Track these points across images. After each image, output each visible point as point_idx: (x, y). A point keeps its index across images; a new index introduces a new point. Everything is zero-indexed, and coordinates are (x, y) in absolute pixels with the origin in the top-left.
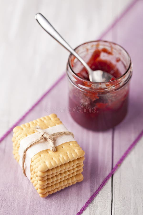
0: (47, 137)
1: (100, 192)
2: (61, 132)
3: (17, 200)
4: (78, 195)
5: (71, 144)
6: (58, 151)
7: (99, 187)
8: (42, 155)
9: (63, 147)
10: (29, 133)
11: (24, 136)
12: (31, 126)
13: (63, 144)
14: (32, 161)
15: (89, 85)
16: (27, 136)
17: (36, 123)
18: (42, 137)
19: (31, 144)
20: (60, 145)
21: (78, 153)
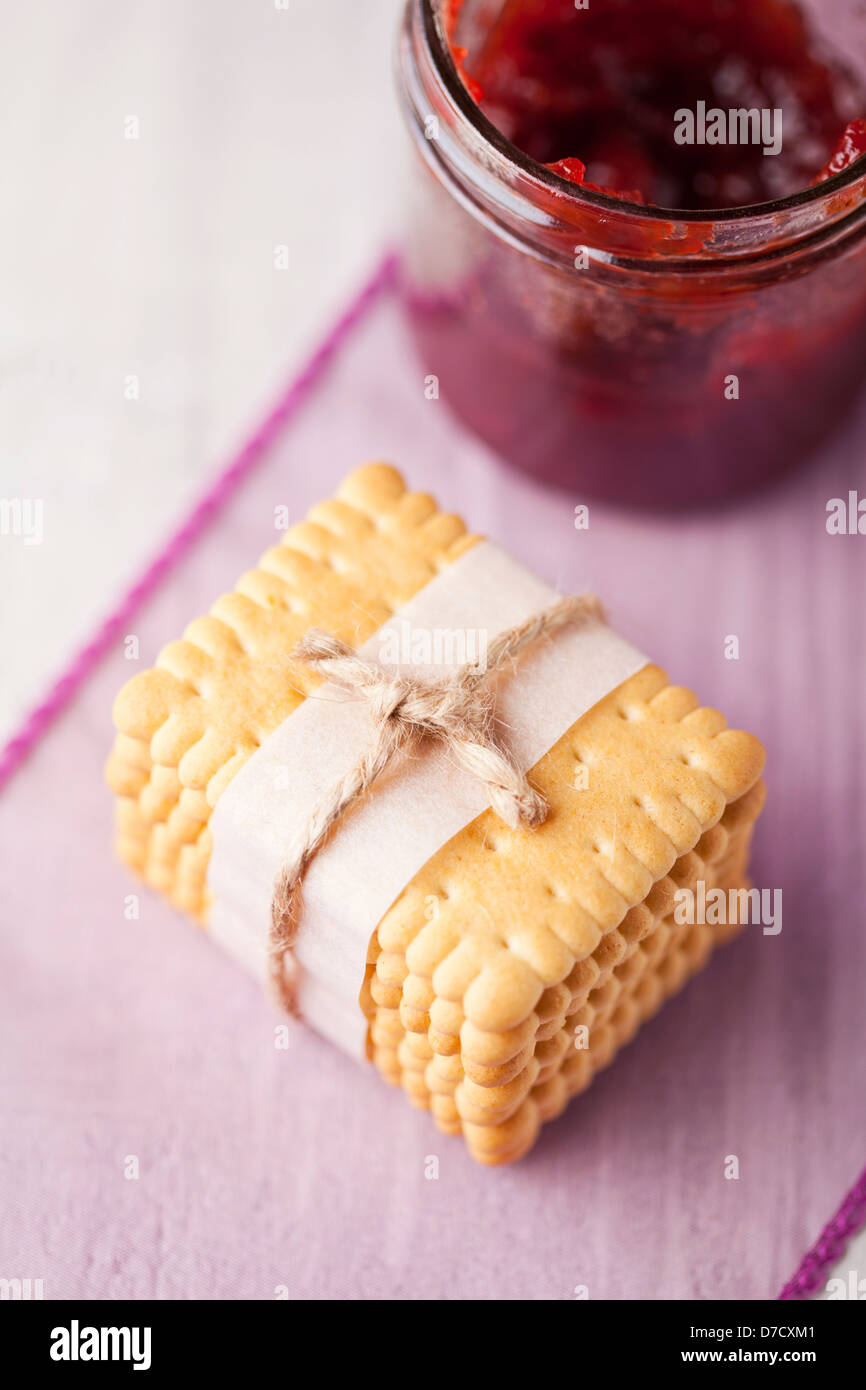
0: (439, 715)
2: (522, 632)
5: (634, 710)
6: (558, 823)
8: (453, 886)
9: (580, 761)
10: (260, 714)
11: (233, 753)
12: (251, 647)
13: (572, 732)
15: (682, 241)
16: (258, 745)
17: (271, 600)
18: (393, 726)
19: (328, 809)
20: (553, 744)
21: (718, 774)
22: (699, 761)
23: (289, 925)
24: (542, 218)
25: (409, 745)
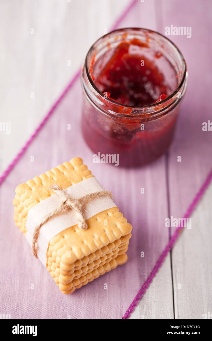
0: (73, 205)
1: (154, 280)
2: (94, 194)
3: (26, 299)
4: (120, 286)
5: (110, 214)
6: (91, 229)
7: (153, 272)
8: (66, 236)
9: (97, 220)
10: (41, 196)
11: (34, 202)
12: (44, 183)
13: (97, 215)
14: (49, 245)
15: (126, 111)
16: (39, 202)
17: (50, 177)
18: (64, 205)
19: (47, 217)
20: (93, 216)
21: (121, 230)
22: (119, 226)
24: (102, 103)
25: (66, 209)
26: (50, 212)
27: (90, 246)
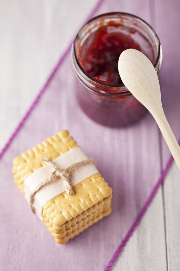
0: (61, 174)
2: (78, 164)
5: (93, 180)
6: (77, 194)
8: (56, 201)
9: (82, 186)
10: (35, 167)
11: (29, 172)
12: (37, 155)
13: (83, 182)
14: (43, 209)
16: (33, 172)
17: (42, 149)
18: (53, 175)
19: (40, 186)
20: (79, 183)
21: (103, 193)
22: (101, 190)
23: (33, 201)
25: (55, 178)
26: (42, 182)
27: (77, 209)
